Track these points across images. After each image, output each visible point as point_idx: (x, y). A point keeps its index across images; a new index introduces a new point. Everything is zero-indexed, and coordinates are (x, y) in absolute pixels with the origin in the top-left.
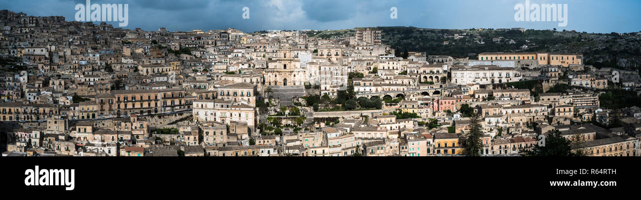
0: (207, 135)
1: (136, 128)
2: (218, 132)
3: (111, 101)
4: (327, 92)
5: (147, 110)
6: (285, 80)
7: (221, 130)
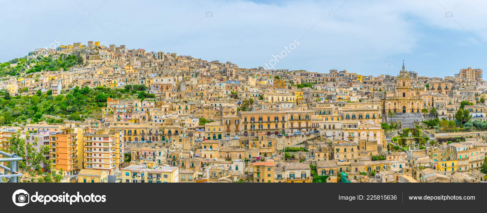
0: (338, 152)
1: (264, 146)
2: (349, 149)
3: (237, 121)
4: (445, 117)
5: (274, 131)
6: (404, 107)
7: (352, 147)
